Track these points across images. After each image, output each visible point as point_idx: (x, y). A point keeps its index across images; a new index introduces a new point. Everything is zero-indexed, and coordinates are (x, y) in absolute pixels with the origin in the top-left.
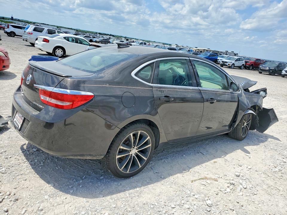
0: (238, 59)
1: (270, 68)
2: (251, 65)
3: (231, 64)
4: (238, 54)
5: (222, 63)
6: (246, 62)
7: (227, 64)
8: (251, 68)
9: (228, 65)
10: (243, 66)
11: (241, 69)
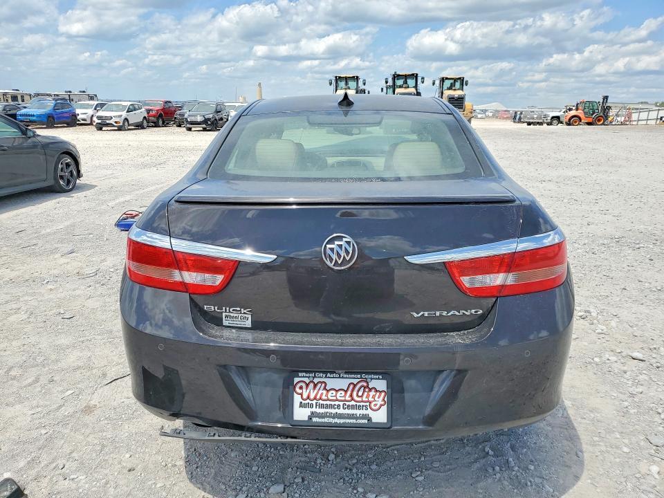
0: (131, 107)
1: (207, 117)
2: (159, 116)
3: (121, 120)
4: (96, 95)
5: (100, 121)
6: (148, 111)
7: (111, 122)
8: (161, 122)
9: (115, 124)
10: (145, 122)
11: (143, 128)
